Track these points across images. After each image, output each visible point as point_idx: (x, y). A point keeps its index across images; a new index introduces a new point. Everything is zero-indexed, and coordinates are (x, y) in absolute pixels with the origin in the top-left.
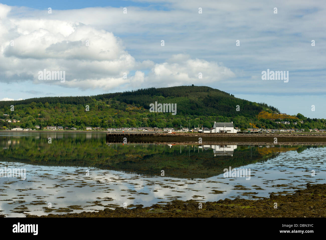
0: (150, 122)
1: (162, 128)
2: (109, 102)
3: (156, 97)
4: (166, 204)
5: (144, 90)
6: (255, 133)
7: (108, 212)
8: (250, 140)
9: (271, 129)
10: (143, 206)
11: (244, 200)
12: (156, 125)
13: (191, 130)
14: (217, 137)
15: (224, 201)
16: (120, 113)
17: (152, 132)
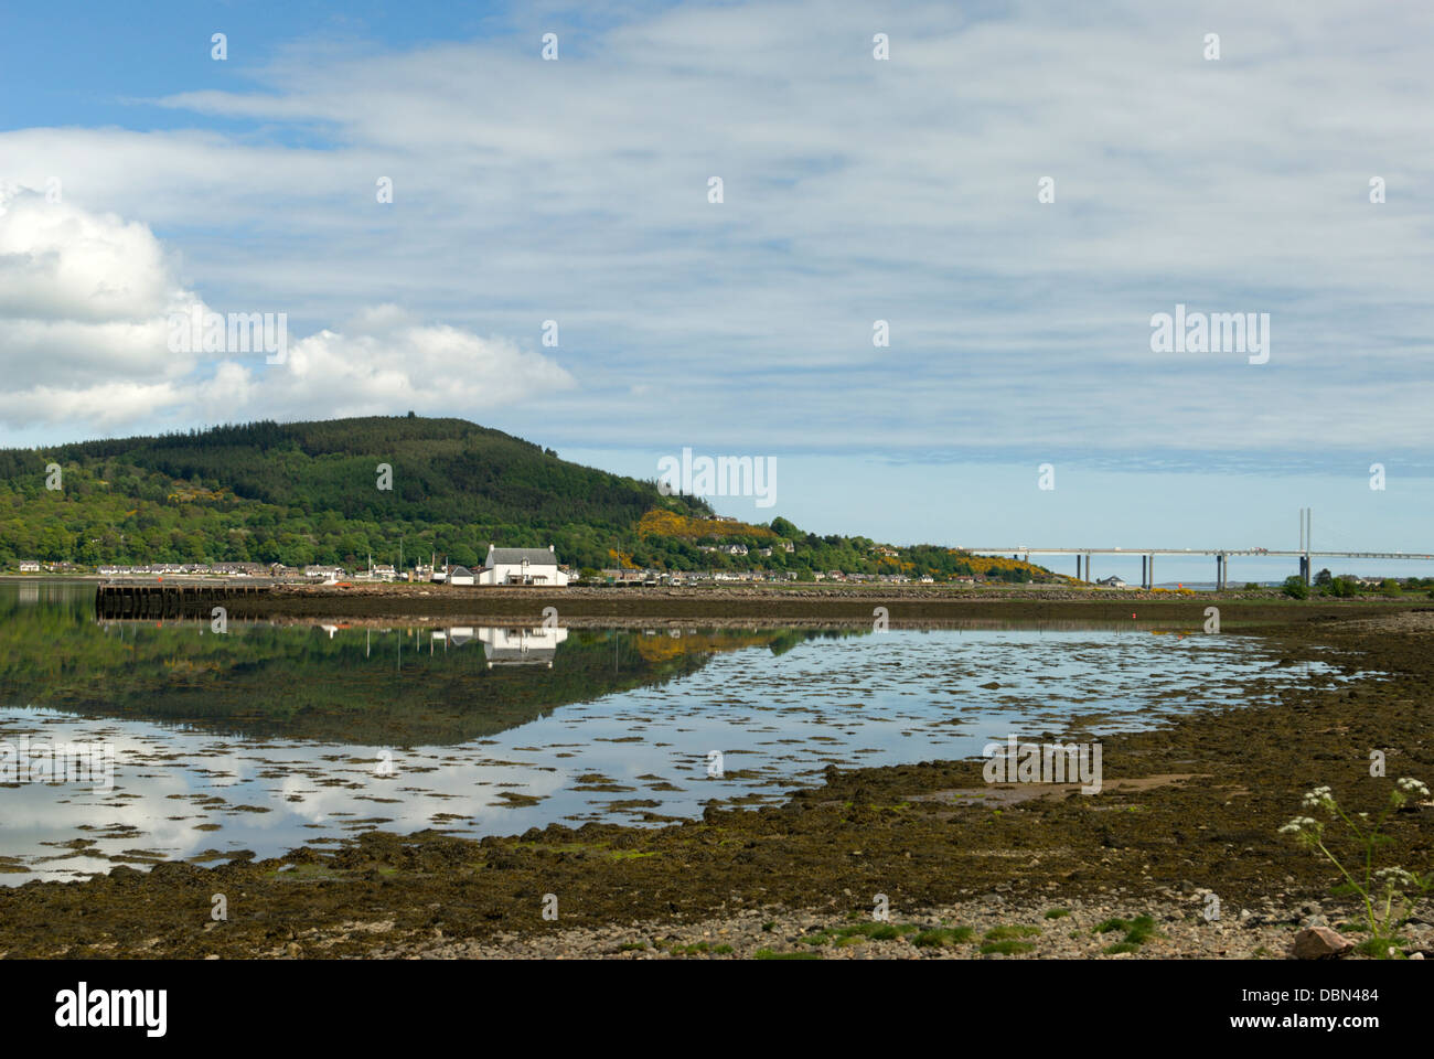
0: (256, 542)
1: (301, 566)
2: (106, 471)
3: (280, 454)
4: (337, 846)
5: (234, 430)
6: (633, 584)
7: (126, 882)
8: (613, 608)
9: (683, 570)
10: (252, 854)
11: (614, 827)
12: (278, 556)
13: (405, 575)
14: (498, 600)
15: (544, 833)
16: (146, 510)
17: (265, 580)
